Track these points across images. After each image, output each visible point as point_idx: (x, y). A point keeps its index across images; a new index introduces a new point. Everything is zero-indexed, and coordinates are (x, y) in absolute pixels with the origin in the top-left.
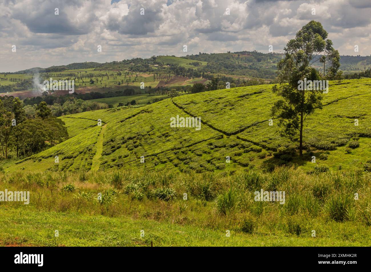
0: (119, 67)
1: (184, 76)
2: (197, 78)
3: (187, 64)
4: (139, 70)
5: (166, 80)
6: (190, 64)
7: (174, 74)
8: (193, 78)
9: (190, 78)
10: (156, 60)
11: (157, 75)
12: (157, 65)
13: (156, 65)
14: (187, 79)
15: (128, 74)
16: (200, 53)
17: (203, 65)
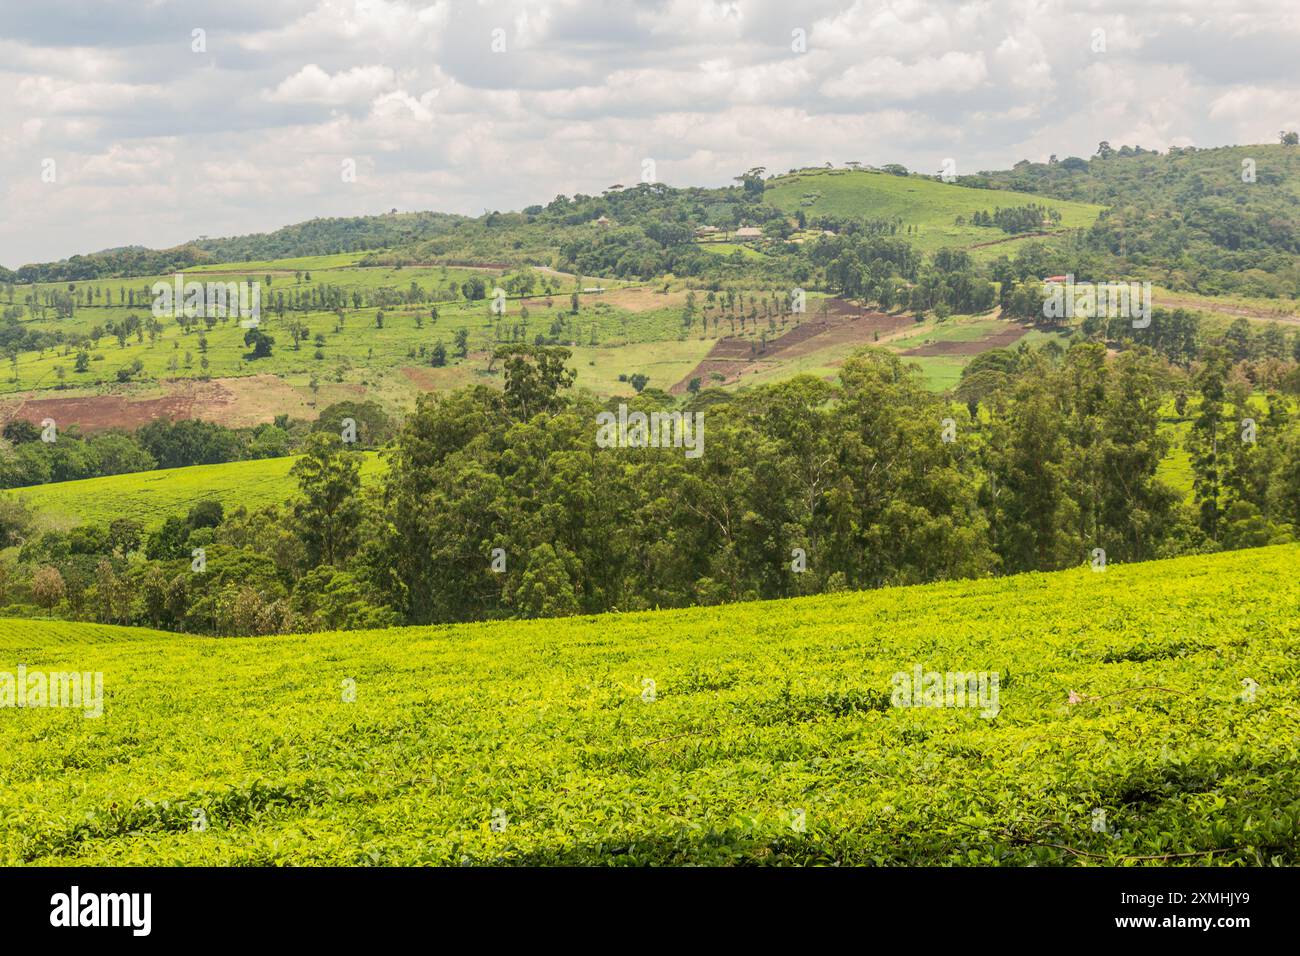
0: (518, 245)
1: (885, 302)
2: (964, 317)
3: (959, 221)
4: (614, 263)
5: (755, 331)
6: (981, 220)
7: (827, 290)
8: (941, 316)
9: (919, 319)
10: (767, 195)
11: (711, 298)
12: (754, 231)
13: (744, 232)
14: (902, 323)
15: (523, 291)
16: (1104, 145)
17: (1067, 223)
